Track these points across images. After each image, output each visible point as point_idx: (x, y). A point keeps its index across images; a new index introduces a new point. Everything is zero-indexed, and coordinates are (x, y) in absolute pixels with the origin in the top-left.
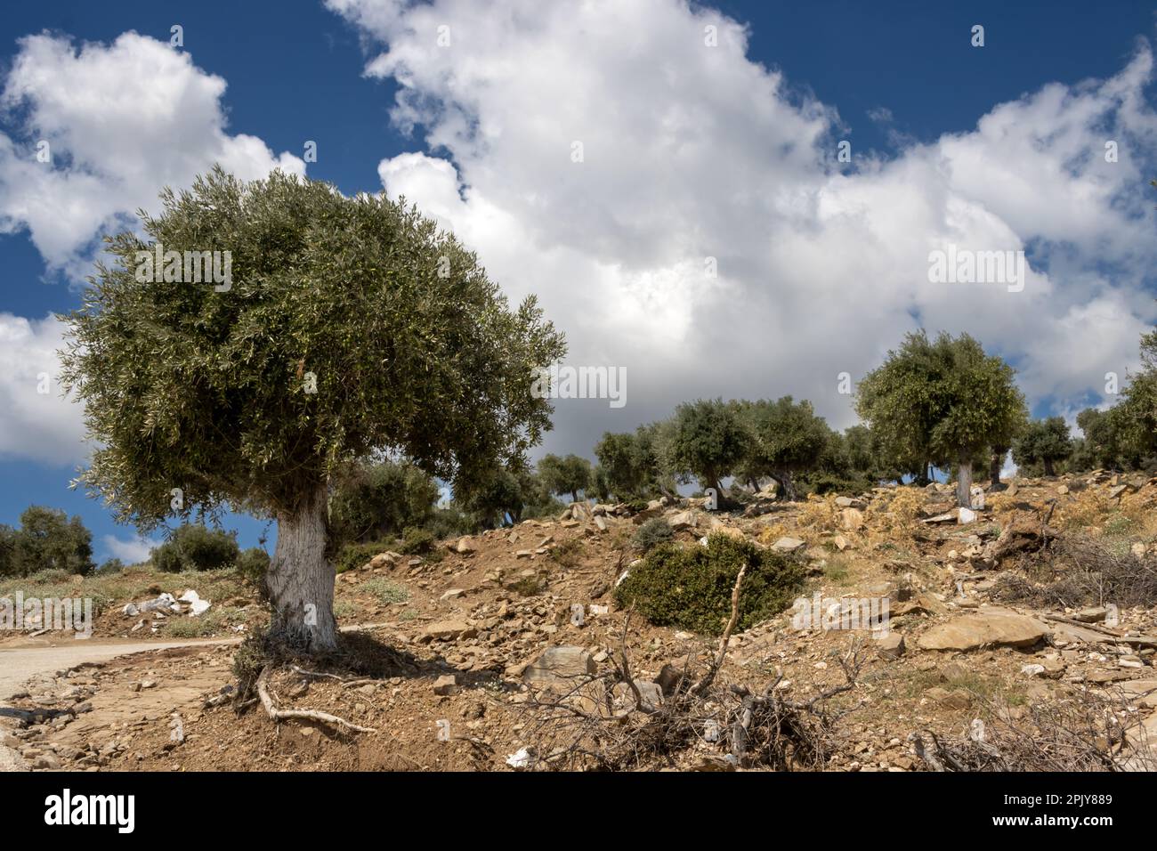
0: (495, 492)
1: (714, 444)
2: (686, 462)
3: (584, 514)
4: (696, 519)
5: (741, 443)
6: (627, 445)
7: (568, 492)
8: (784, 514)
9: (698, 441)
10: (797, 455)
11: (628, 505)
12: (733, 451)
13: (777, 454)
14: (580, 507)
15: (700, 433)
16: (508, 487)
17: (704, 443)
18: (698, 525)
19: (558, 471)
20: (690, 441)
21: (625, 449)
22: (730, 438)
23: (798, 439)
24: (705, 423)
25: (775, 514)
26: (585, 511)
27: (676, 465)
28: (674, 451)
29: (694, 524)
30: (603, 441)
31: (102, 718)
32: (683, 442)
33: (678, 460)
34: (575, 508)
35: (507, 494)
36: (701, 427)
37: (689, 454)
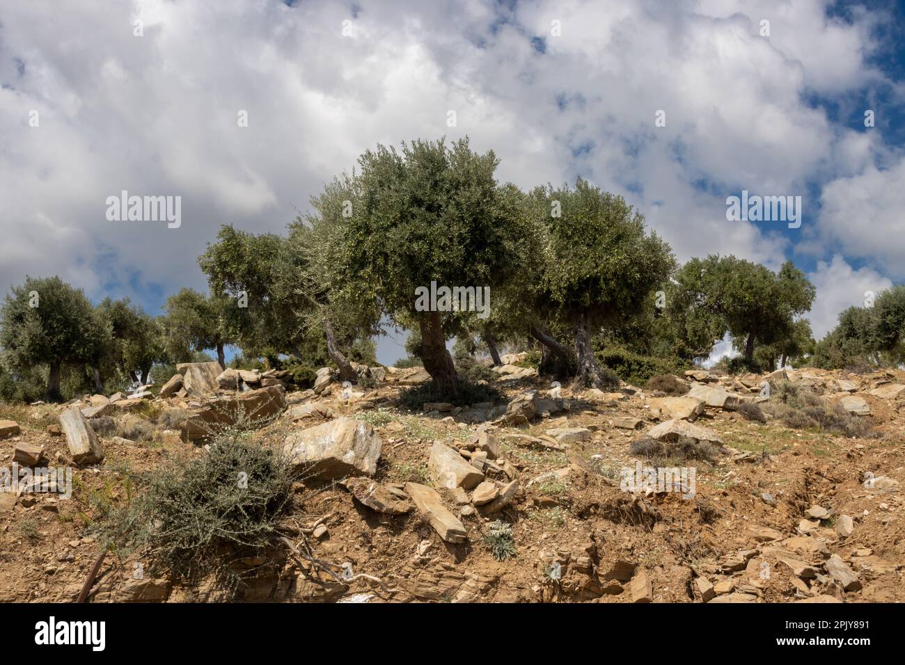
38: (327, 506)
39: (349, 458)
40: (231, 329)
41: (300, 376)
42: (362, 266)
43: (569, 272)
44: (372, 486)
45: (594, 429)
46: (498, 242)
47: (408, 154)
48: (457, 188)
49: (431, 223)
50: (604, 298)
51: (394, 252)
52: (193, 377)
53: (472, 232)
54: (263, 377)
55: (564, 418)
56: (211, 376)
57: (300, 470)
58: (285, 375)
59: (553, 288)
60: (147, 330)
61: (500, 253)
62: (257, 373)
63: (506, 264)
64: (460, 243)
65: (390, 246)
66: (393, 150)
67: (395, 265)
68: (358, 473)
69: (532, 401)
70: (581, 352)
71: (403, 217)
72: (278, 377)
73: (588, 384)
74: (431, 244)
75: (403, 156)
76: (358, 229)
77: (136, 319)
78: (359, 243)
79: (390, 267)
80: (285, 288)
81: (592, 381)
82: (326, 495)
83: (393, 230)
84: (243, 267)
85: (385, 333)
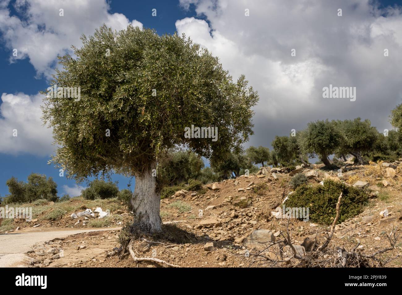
0: (228, 163)
1: (325, 140)
2: (312, 148)
3: (267, 172)
4: (317, 173)
5: (337, 139)
6: (286, 141)
7: (260, 162)
8: (358, 171)
9: (318, 138)
10: (363, 144)
11: (287, 168)
12: (334, 143)
13: (354, 144)
14: (265, 169)
15: (319, 135)
16: (233, 161)
17: (320, 140)
18: (318, 176)
19: (255, 154)
20: (314, 139)
21: (285, 143)
22: (332, 137)
23: (364, 137)
24: (321, 131)
25: (354, 171)
26: (268, 171)
27: (308, 150)
28: (307, 143)
29: (317, 176)
30: (275, 140)
31: (64, 261)
32: (311, 139)
33: (309, 148)
34: (263, 170)
35: (233, 164)
36: (319, 133)
37: (314, 145)
38: (312, 181)
39: (314, 175)
40: (279, 158)
41: (291, 168)
42: (310, 146)
43: (353, 141)
44: (318, 178)
45: (357, 172)
46: (335, 139)
47: (317, 123)
48: (327, 130)
49: (322, 137)
50: (362, 145)
51: (316, 143)
52: (264, 171)
53: (330, 137)
54: (282, 169)
55: (351, 171)
56: (269, 170)
57: (308, 177)
58: (288, 168)
59: (350, 144)
60: (244, 159)
61: (336, 141)
62: (280, 168)
63: (337, 143)
64: (328, 140)
65: (315, 142)
66: (313, 122)
67: (316, 145)
68: (316, 177)
69: (345, 168)
70: (358, 157)
71: (317, 136)
72: (286, 169)
73: (360, 164)
74: (322, 141)
75: (315, 123)
76: (309, 139)
77: (241, 156)
78: (309, 142)
79: (315, 146)
80: (290, 148)
81: (361, 163)
82: (312, 180)
83: (315, 139)
84: (281, 145)
85: (315, 157)
